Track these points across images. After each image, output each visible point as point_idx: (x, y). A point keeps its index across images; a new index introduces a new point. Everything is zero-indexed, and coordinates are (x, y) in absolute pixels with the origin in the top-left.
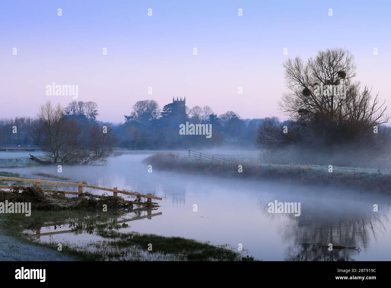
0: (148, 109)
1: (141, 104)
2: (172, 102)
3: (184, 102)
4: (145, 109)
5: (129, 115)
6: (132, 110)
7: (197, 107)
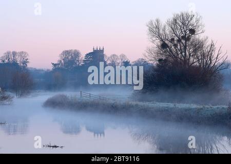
0: (72, 57)
1: (67, 53)
2: (92, 51)
3: (102, 51)
4: (70, 57)
5: (56, 62)
6: (59, 58)
7: (114, 55)
